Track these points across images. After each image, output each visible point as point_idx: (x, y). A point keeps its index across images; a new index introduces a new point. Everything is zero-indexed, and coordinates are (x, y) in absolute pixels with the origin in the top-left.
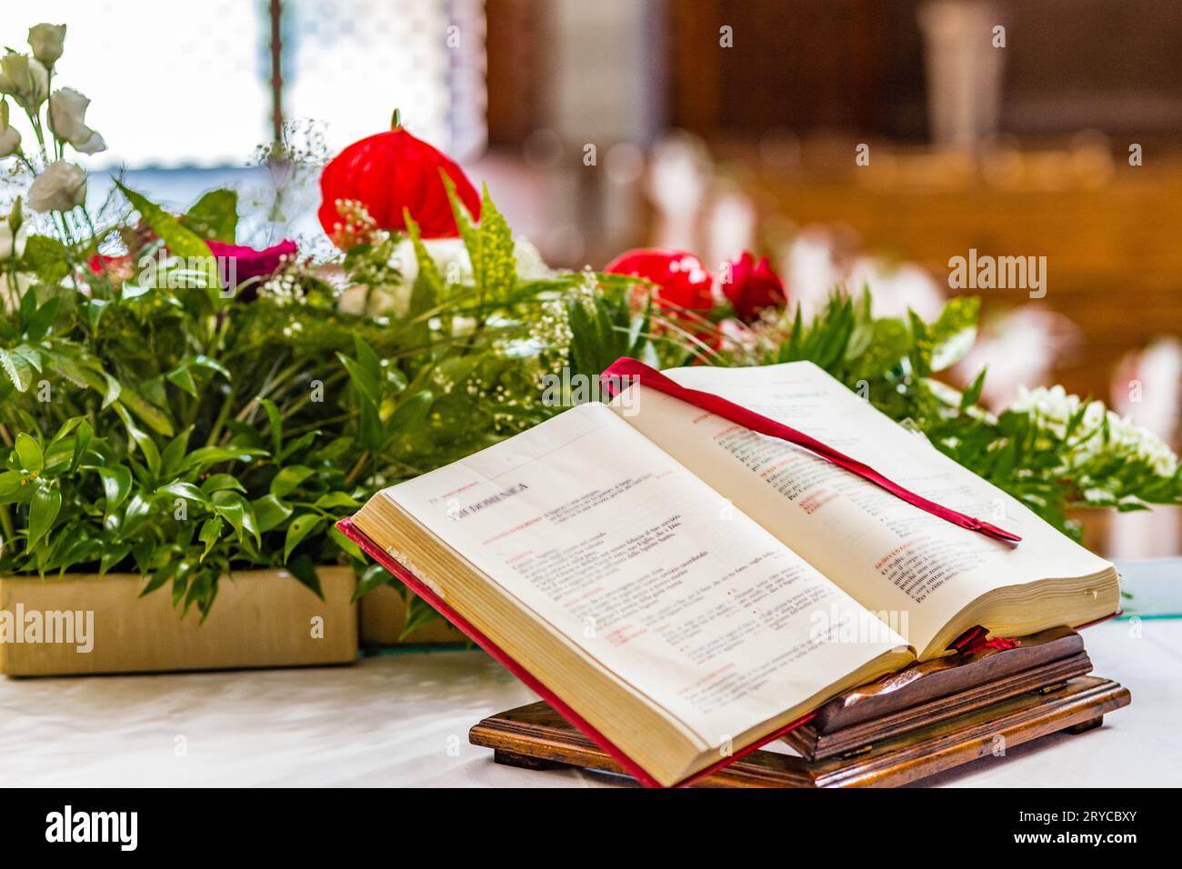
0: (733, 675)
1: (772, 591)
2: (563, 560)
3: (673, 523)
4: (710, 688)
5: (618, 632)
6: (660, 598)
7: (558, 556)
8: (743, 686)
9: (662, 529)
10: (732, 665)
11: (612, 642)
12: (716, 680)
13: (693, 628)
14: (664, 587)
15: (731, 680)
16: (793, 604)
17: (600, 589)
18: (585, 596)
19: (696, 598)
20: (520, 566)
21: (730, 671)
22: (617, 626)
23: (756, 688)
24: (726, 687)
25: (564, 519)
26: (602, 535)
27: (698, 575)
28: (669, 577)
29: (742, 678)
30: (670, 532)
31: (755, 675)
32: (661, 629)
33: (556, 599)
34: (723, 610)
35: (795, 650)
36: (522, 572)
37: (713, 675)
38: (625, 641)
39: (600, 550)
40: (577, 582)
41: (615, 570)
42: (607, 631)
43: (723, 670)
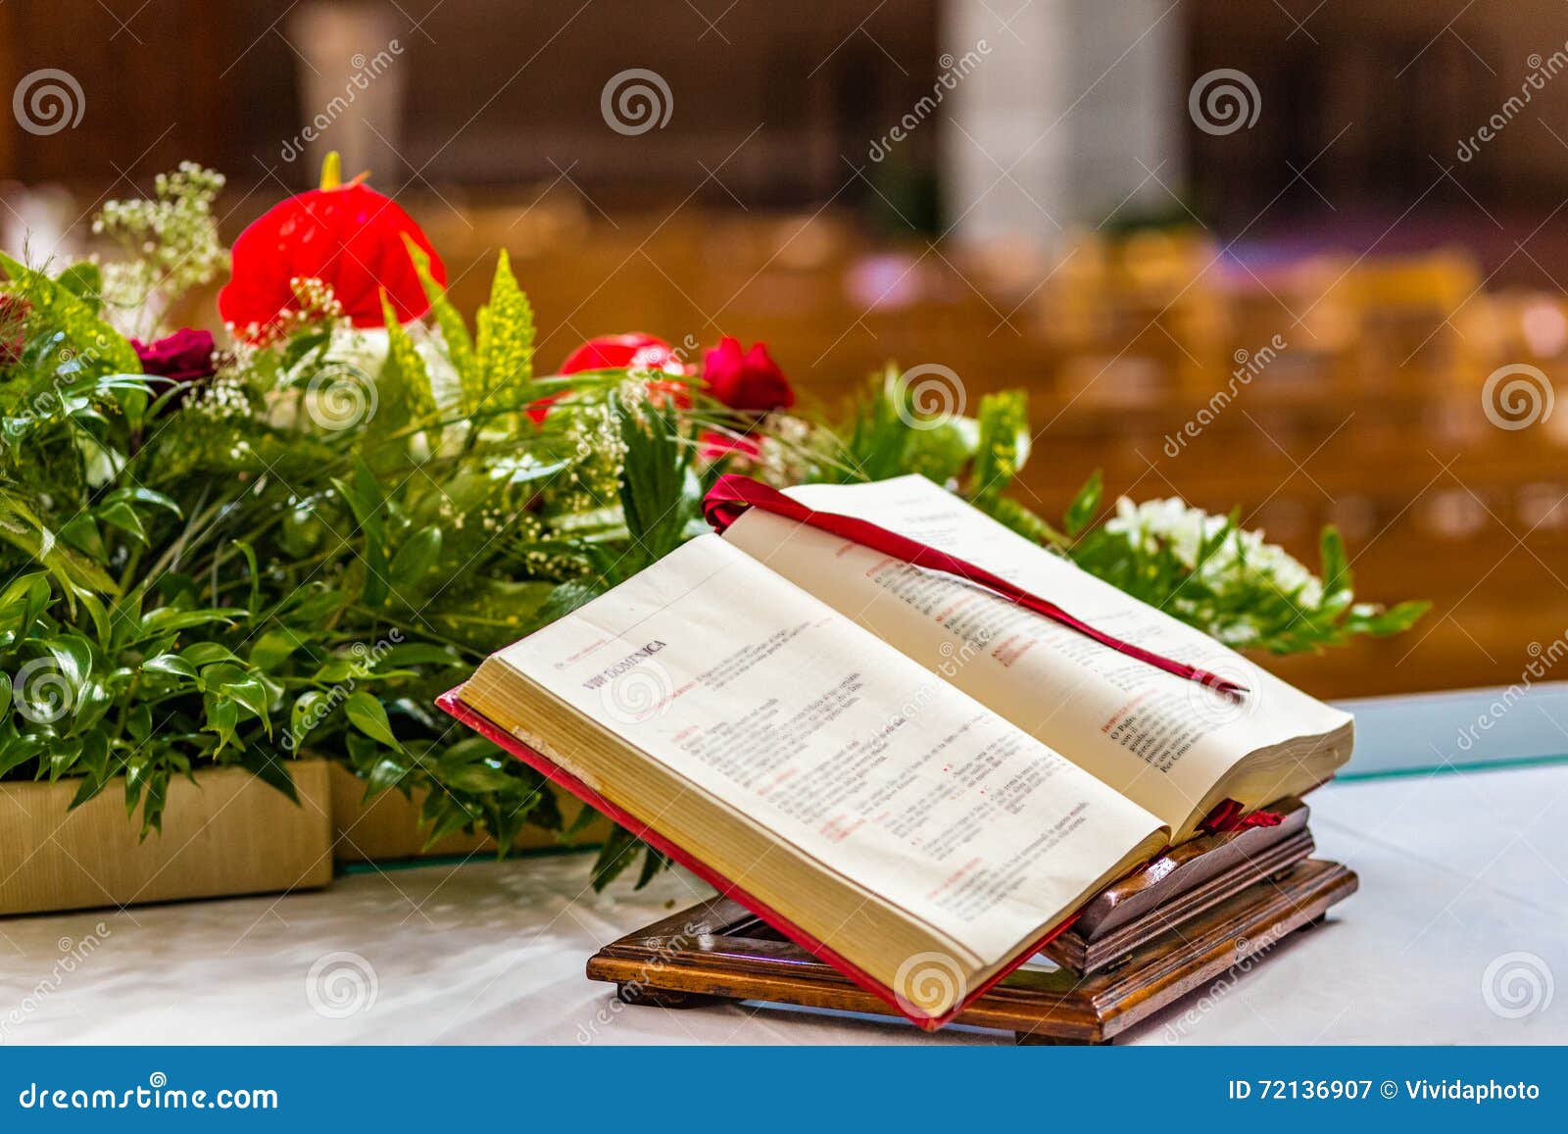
0: (983, 872)
1: (996, 765)
2: (738, 736)
3: (853, 682)
4: (962, 890)
5: (832, 824)
6: (866, 778)
7: (730, 731)
8: (999, 885)
9: (841, 692)
10: (977, 860)
11: (829, 836)
12: (964, 879)
13: (918, 813)
14: (865, 765)
15: (984, 878)
16: (1024, 780)
17: (793, 772)
18: (780, 780)
19: (906, 779)
20: (691, 744)
21: (979, 868)
22: (830, 815)
23: (1015, 886)
24: (980, 888)
25: (722, 684)
26: (773, 702)
27: (903, 749)
28: (868, 752)
29: (995, 875)
30: (853, 695)
31: (1009, 870)
32: (881, 818)
33: (747, 785)
34: (945, 792)
35: (1044, 838)
36: (696, 752)
37: (959, 874)
38: (844, 834)
39: (777, 721)
40: (764, 763)
41: (802, 747)
42: (819, 824)
43: (969, 867)
